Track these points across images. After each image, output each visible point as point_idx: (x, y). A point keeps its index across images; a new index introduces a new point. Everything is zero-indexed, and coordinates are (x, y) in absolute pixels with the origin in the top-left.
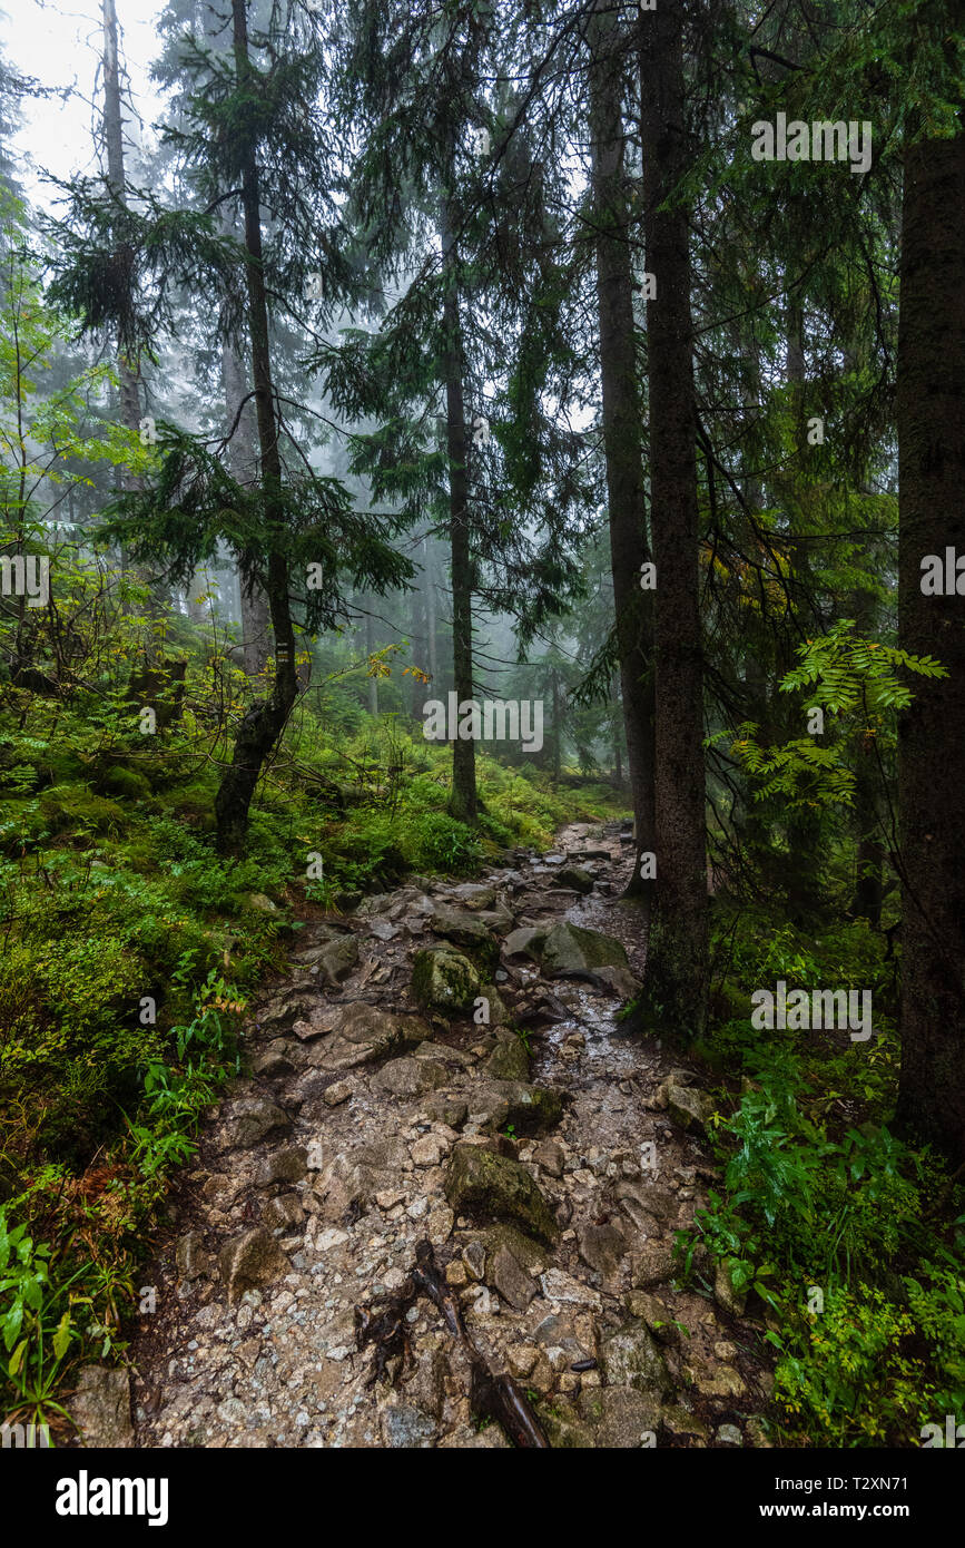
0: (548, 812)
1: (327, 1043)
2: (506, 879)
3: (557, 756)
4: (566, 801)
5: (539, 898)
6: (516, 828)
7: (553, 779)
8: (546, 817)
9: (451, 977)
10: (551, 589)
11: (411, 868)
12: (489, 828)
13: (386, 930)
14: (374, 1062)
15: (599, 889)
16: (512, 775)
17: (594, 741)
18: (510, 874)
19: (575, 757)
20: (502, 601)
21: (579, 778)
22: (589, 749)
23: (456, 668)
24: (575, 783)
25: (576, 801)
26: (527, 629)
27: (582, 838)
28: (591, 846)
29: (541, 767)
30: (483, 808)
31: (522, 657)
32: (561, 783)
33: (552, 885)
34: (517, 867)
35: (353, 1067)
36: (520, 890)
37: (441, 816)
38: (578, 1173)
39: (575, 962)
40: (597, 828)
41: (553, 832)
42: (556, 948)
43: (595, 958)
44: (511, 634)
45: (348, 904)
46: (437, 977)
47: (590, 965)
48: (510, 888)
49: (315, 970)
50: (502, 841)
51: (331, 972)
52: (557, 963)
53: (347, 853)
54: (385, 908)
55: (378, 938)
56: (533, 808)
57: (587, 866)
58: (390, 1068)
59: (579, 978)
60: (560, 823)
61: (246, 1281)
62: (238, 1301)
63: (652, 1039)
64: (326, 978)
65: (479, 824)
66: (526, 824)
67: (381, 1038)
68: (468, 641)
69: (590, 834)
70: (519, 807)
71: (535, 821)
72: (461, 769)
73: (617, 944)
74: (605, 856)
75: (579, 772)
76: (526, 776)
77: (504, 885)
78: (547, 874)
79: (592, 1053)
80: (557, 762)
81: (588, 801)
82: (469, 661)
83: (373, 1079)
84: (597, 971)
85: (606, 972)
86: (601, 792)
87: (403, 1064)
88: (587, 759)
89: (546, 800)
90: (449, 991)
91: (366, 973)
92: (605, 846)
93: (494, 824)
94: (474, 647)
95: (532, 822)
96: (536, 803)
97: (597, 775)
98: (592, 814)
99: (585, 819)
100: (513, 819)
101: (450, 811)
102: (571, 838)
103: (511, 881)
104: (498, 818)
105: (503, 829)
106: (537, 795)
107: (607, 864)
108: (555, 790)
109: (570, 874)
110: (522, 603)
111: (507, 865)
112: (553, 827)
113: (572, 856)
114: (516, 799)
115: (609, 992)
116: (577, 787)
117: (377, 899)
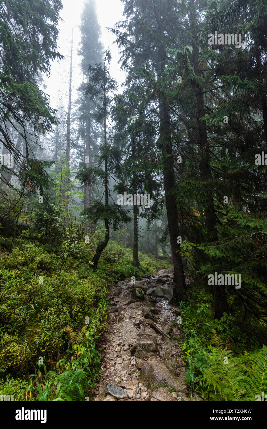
0: (155, 266)
1: (120, 302)
2: (146, 280)
3: (157, 251)
4: (159, 263)
5: (154, 284)
6: (147, 269)
7: (156, 257)
8: (154, 267)
9: (139, 292)
10: (155, 213)
11: (126, 277)
12: (141, 269)
13: (125, 287)
14: (128, 304)
15: (167, 283)
16: (145, 256)
17: (166, 247)
18: (147, 279)
19: (161, 251)
20: (143, 216)
21: (163, 257)
22: (165, 249)
23: (134, 231)
24: (162, 258)
25: (162, 263)
26: (149, 222)
27: (164, 273)
28: (165, 274)
29: (153, 254)
30: (139, 264)
31: (148, 228)
32: (158, 258)
33: (156, 282)
34: (148, 278)
35: (125, 305)
36: (149, 283)
37: (131, 266)
38: (161, 318)
39: (161, 294)
40: (167, 270)
41: (156, 271)
42: (157, 292)
43: (165, 293)
44: (146, 223)
45: (116, 283)
46: (137, 292)
47: (164, 295)
48: (147, 282)
49: (114, 292)
50: (144, 272)
51: (117, 293)
52: (157, 294)
53: (114, 272)
54: (123, 284)
55: (123, 289)
56: (151, 265)
57: (165, 279)
58: (131, 304)
59: (162, 297)
60: (158, 269)
61: (119, 322)
62: (119, 323)
63: (174, 304)
64: (116, 294)
65: (139, 268)
66: (150, 269)
67: (129, 300)
68: (137, 225)
69: (166, 272)
70: (147, 264)
71: (152, 268)
72: (135, 254)
73: (169, 292)
74: (169, 277)
75: (163, 255)
76: (149, 256)
77: (146, 281)
78: (155, 279)
79: (164, 307)
80: (157, 253)
81: (165, 263)
82: (137, 229)
83: (129, 306)
84: (165, 296)
85: (167, 296)
86: (169, 261)
87: (133, 304)
88: (164, 252)
89: (154, 263)
90: (139, 294)
91: (123, 294)
92: (169, 275)
93: (142, 268)
94: (138, 226)
95: (151, 268)
96: (152, 264)
97: (168, 256)
98: (166, 267)
99: (164, 268)
100: (146, 267)
101: (132, 264)
102: (161, 272)
103: (147, 281)
104: (143, 267)
105: (144, 269)
106: (152, 262)
107: (169, 278)
108: (156, 260)
109: (160, 279)
110: (148, 216)
111: (145, 278)
112: (156, 270)
113: (161, 276)
114: (147, 262)
115: (167, 299)
116: (162, 259)
117: (122, 282)
